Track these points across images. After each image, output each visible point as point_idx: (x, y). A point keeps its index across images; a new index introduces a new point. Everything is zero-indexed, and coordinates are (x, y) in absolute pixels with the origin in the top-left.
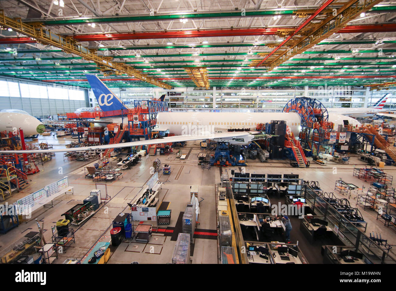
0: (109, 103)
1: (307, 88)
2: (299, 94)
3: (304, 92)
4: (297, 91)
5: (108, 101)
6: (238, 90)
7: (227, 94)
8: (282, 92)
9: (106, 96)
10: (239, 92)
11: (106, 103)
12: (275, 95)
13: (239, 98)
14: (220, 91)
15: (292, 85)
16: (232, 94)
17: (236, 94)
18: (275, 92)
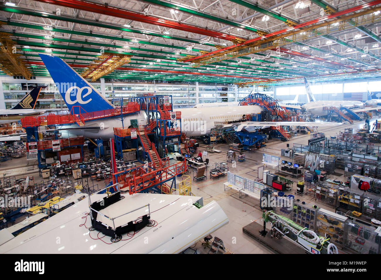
0: (84, 99)
1: (197, 83)
2: (192, 89)
3: (195, 88)
4: (190, 86)
5: (84, 96)
6: (132, 83)
7: (118, 88)
8: (178, 87)
9: (80, 90)
10: (133, 86)
11: (79, 100)
12: (172, 90)
13: (134, 93)
14: (111, 84)
15: (186, 80)
16: (123, 89)
17: (129, 88)
18: (171, 87)
